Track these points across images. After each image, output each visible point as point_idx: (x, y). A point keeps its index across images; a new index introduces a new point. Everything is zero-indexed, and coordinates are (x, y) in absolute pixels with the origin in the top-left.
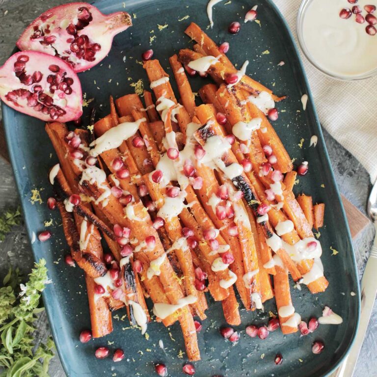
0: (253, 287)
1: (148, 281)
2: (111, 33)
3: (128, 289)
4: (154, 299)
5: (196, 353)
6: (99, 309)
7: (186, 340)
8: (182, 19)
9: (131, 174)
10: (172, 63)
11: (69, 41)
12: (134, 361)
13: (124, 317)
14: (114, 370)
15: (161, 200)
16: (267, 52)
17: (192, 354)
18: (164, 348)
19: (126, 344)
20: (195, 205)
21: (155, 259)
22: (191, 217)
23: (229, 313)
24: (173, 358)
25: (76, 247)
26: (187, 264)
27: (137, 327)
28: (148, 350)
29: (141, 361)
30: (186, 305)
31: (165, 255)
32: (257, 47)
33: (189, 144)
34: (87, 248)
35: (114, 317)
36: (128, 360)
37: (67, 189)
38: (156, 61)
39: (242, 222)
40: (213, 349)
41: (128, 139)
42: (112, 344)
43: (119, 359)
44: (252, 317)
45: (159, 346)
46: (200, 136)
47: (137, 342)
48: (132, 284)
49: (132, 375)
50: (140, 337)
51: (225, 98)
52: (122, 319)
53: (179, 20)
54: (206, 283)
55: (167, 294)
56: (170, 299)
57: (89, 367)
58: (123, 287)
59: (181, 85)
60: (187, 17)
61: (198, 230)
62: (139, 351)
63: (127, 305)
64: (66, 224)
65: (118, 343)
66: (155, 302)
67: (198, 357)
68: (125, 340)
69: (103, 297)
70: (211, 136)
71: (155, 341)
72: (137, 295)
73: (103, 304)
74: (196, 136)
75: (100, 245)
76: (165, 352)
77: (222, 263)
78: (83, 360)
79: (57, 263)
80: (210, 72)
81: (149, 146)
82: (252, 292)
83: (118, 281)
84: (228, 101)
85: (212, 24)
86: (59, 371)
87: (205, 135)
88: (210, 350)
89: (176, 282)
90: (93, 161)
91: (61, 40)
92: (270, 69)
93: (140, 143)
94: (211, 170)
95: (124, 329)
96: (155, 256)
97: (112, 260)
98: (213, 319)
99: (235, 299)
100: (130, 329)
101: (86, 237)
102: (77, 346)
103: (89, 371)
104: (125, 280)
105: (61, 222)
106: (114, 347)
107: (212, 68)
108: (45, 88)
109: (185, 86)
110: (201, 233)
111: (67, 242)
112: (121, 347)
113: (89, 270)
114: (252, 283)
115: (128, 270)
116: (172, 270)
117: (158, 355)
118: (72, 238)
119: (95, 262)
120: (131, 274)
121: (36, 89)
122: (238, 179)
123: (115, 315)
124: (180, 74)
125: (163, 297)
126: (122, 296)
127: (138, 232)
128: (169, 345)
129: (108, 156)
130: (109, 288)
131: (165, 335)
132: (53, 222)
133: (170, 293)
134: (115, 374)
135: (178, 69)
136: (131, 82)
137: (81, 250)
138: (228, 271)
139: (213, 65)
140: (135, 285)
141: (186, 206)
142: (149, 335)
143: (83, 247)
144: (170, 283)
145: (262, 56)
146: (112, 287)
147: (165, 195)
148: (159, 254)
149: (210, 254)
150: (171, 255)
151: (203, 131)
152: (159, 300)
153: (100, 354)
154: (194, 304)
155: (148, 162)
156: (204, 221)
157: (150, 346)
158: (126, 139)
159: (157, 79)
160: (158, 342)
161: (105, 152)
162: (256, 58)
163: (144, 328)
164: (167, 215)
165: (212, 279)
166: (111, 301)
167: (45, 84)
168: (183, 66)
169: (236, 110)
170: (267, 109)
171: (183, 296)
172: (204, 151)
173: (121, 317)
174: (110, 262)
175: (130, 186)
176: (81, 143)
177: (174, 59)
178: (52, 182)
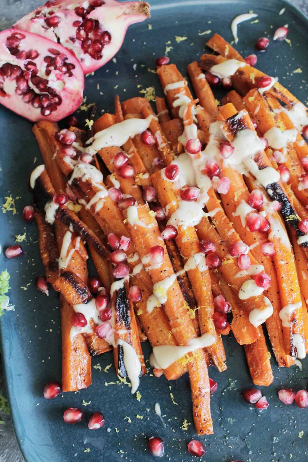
0: (294, 326)
1: (147, 315)
2: (125, 19)
3: (119, 324)
4: (153, 340)
5: (208, 423)
6: (75, 350)
7: (195, 402)
8: (203, 34)
9: (137, 173)
10: (191, 70)
11: (75, 24)
12: (117, 431)
13: (108, 367)
14: (87, 444)
15: (174, 203)
16: (299, 71)
17: (202, 424)
18: (162, 415)
19: (107, 406)
20: (218, 214)
21: (161, 279)
22: (212, 229)
23: (257, 366)
24: (174, 431)
25: (54, 265)
26: (204, 289)
27: (126, 383)
28: (138, 417)
29: (128, 431)
30: (199, 349)
31: (174, 277)
32: (287, 65)
33: (212, 142)
34: (68, 266)
35: (95, 367)
36: (109, 430)
37: (51, 189)
38: (173, 66)
39: (279, 240)
40: (231, 420)
41: (136, 136)
42: (88, 405)
43: (97, 426)
44: (286, 377)
45: (155, 412)
46: (229, 129)
47: (124, 405)
48: (125, 317)
49: (113, 453)
50: (128, 397)
51: (256, 102)
52: (105, 370)
53: (200, 34)
54: (229, 317)
55: (174, 330)
56: (177, 338)
57: (52, 437)
58: (112, 320)
59: (201, 90)
60: (209, 32)
61: (221, 244)
62: (126, 418)
63: (115, 346)
64: (43, 239)
65: (97, 404)
66: (156, 345)
67: (210, 429)
68: (107, 400)
69: (82, 334)
70: (242, 129)
71: (150, 405)
72: (130, 334)
73: (82, 345)
74: (224, 128)
75: (86, 267)
76: (162, 420)
77: (255, 285)
78: (44, 425)
79: (25, 289)
80: (237, 75)
81: (162, 143)
82: (294, 333)
83: (106, 311)
84: (260, 104)
85: (237, 40)
86: (7, 450)
87: (235, 127)
88: (227, 422)
89: (187, 316)
90: (88, 158)
91: (66, 23)
92: (303, 87)
93: (150, 140)
94: (240, 175)
95: (106, 384)
96: (161, 276)
97: (100, 286)
98: (232, 378)
99: (265, 347)
100: (116, 385)
101: (68, 252)
102: (38, 404)
103: (51, 443)
104: (116, 310)
105: (37, 237)
106: (91, 410)
107: (240, 72)
108: (40, 67)
109: (207, 91)
110: (226, 249)
111: (41, 260)
112: (100, 410)
113: (68, 292)
114: (293, 319)
115: (121, 298)
116: (182, 299)
117: (152, 425)
118: (49, 255)
119: (78, 283)
120: (124, 303)
121: (29, 66)
122: (274, 187)
123: (96, 364)
124: (200, 80)
125: (168, 337)
126: (110, 332)
127: (140, 243)
128: (169, 411)
129: (108, 153)
130: (92, 320)
131: (163, 396)
132: (27, 237)
133: (178, 329)
134: (89, 450)
135: (198, 75)
136: (141, 89)
137: (60, 268)
138: (263, 298)
139: (241, 68)
140: (130, 319)
141: (207, 215)
142: (142, 395)
143: (63, 265)
144: (179, 316)
145: (293, 74)
146: (97, 321)
147: (179, 198)
148: (167, 274)
149: (238, 275)
150: (182, 279)
151: (233, 121)
152: (161, 341)
153: (70, 416)
154: (211, 347)
155: (159, 161)
156: (230, 233)
157: (142, 411)
158: (132, 137)
159: (173, 82)
160: (154, 407)
161: (105, 148)
162: (286, 76)
163: (136, 384)
164: (182, 221)
165: (237, 315)
166: (94, 341)
167: (42, 63)
168: (204, 72)
169: (268, 114)
170: (301, 125)
171: (195, 335)
172: (233, 148)
173: (103, 368)
174: (97, 289)
175: (134, 189)
176: (75, 141)
177: (193, 66)
178: (33, 185)
